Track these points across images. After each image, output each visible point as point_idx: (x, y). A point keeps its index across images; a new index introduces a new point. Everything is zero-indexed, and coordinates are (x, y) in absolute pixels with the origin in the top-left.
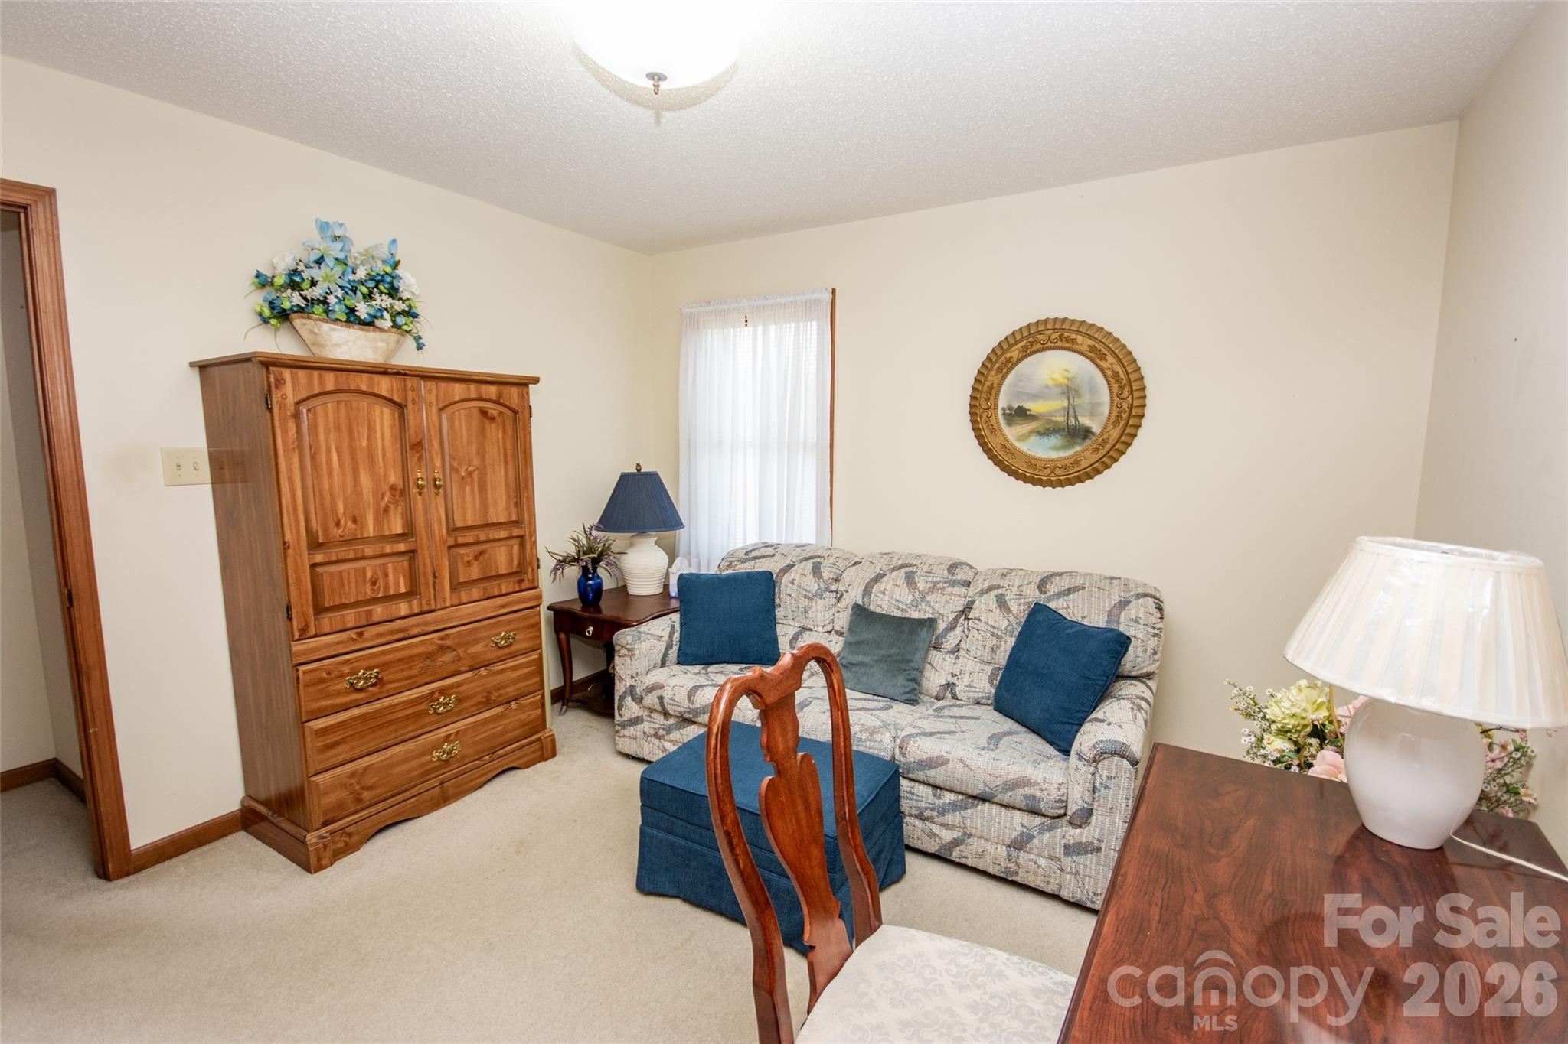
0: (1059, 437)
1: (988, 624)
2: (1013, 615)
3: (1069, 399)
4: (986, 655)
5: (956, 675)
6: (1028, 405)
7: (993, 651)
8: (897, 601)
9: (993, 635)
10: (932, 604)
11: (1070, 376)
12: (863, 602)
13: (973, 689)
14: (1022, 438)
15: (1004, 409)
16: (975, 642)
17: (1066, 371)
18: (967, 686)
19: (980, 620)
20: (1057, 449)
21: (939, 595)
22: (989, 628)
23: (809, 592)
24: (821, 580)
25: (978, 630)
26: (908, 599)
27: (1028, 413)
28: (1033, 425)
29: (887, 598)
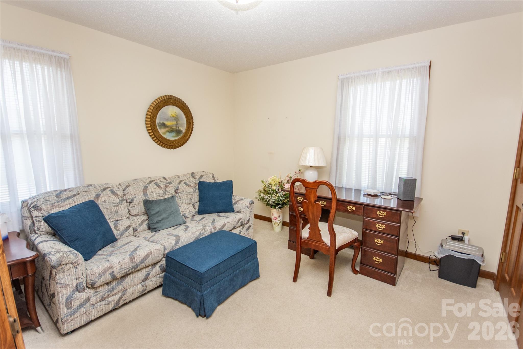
0: (174, 133)
1: (187, 192)
2: (193, 187)
3: (176, 122)
4: (189, 201)
5: (183, 211)
6: (166, 122)
7: (191, 199)
8: (159, 194)
9: (190, 195)
10: (169, 191)
11: (176, 114)
12: (146, 198)
13: (191, 212)
14: (164, 133)
15: (158, 123)
16: (184, 199)
17: (175, 112)
18: (189, 212)
19: (183, 192)
20: (174, 137)
21: (169, 188)
22: (188, 193)
23: (116, 203)
24: (119, 197)
25: (184, 195)
26: (162, 192)
27: (166, 125)
28: (167, 129)
29: (154, 194)
